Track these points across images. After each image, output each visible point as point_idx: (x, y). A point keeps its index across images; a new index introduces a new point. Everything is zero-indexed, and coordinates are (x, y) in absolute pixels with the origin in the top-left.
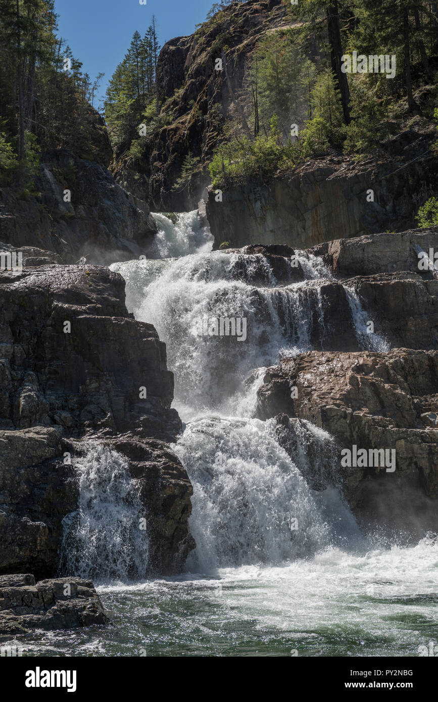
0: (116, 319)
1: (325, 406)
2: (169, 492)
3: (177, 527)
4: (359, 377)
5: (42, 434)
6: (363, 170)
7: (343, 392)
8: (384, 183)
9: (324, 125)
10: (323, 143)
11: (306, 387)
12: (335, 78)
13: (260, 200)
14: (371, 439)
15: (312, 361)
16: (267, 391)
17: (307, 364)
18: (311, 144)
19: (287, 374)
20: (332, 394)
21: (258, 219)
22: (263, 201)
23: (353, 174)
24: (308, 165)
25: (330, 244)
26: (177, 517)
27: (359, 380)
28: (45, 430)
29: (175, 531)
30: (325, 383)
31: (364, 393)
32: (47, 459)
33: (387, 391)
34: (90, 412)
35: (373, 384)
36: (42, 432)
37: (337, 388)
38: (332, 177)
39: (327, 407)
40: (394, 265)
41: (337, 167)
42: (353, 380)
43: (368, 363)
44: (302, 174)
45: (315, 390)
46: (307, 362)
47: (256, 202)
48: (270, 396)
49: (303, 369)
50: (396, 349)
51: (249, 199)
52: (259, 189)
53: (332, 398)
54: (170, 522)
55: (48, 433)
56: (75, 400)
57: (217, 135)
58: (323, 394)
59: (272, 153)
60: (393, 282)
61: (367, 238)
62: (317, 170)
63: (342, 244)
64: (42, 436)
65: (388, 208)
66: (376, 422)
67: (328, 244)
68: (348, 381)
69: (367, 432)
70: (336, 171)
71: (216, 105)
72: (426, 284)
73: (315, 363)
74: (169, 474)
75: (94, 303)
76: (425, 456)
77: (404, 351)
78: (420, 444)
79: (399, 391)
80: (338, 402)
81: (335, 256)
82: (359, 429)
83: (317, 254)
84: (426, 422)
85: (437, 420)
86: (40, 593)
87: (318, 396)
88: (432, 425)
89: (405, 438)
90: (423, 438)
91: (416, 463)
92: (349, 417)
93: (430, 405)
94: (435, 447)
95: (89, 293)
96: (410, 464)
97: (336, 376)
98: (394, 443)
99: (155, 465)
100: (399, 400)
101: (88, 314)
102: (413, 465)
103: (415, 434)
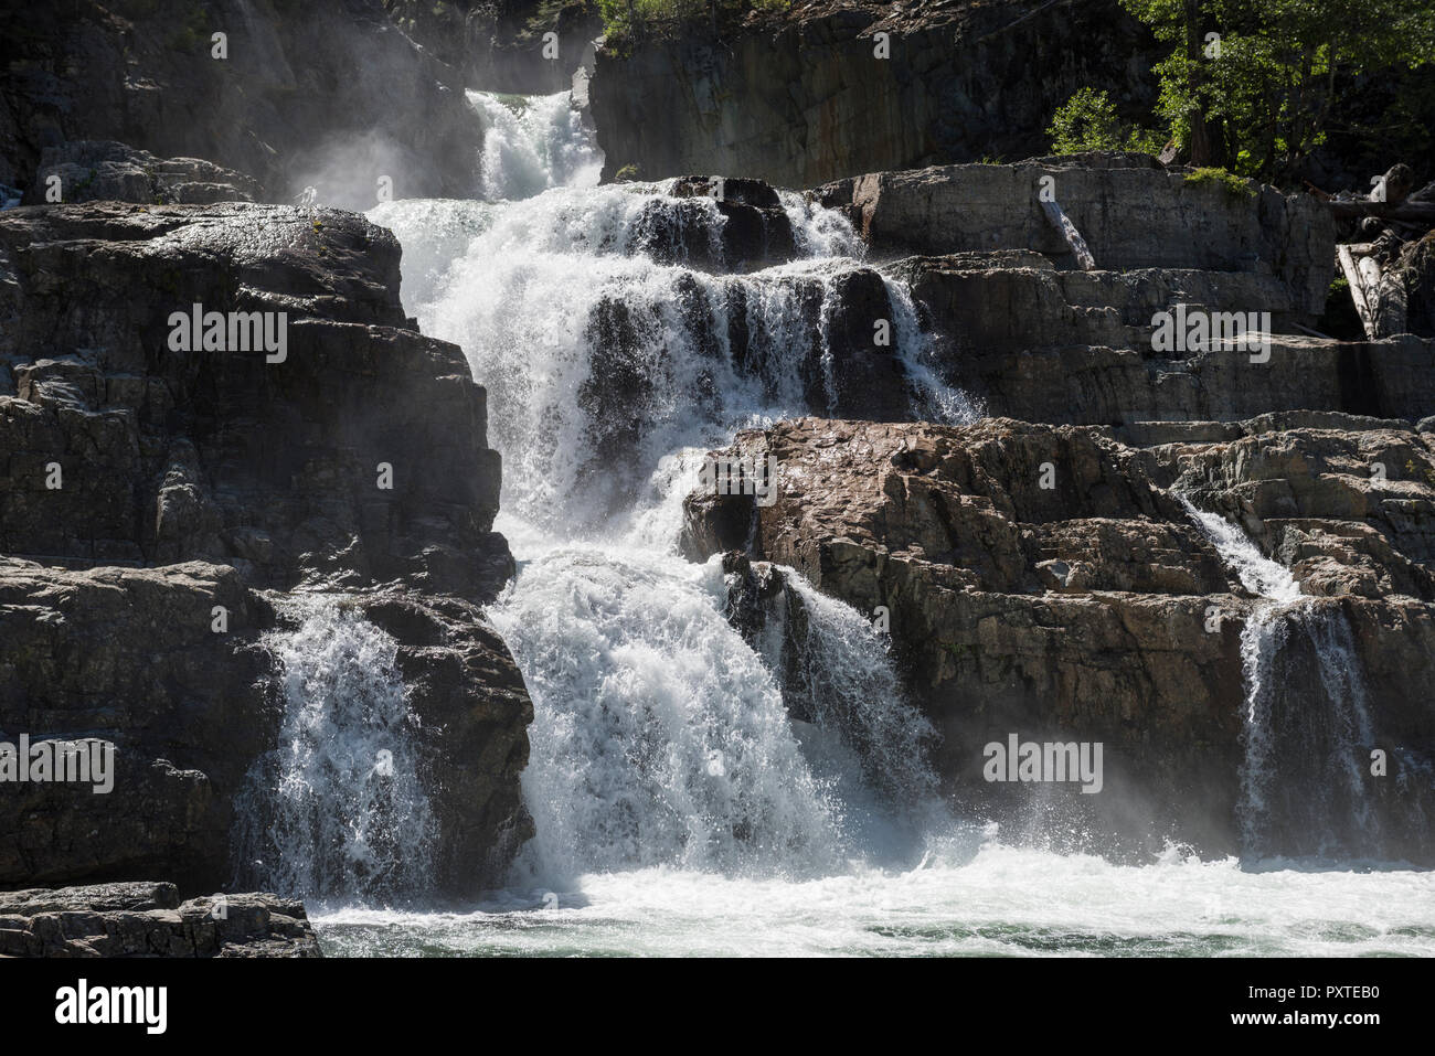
0: (376, 331)
1: (830, 538)
2: (480, 714)
3: (495, 792)
4: (906, 477)
5: (204, 579)
6: (937, 20)
7: (871, 510)
8: (982, 50)
11: (790, 496)
13: (710, 75)
15: (805, 440)
16: (705, 500)
17: (794, 446)
20: (845, 513)
21: (704, 119)
22: (716, 77)
25: (858, 183)
26: (496, 770)
27: (906, 484)
28: (211, 569)
29: (490, 800)
30: (831, 489)
31: (915, 513)
33: (964, 511)
34: (313, 533)
35: (935, 495)
36: (205, 574)
37: (857, 500)
38: (868, 31)
39: (835, 541)
40: (995, 236)
42: (892, 484)
43: (928, 447)
44: (803, 22)
45: (810, 503)
46: (795, 441)
47: (699, 79)
48: (710, 513)
49: (785, 455)
50: (988, 420)
51: (684, 73)
52: (707, 50)
53: (846, 523)
54: (480, 780)
55: (218, 577)
56: (281, 505)
58: (827, 512)
60: (991, 272)
61: (938, 173)
63: (884, 183)
64: (204, 583)
65: (988, 105)
66: (938, 578)
67: (852, 184)
68: (881, 485)
69: (917, 597)
70: (878, 18)
72: (1061, 280)
73: (811, 444)
74: (482, 675)
75: (330, 293)
76: (1040, 653)
77: (1007, 426)
78: (1030, 627)
79: (990, 511)
80: (858, 530)
81: (866, 209)
82: (900, 590)
83: (828, 203)
84: (1044, 581)
85: (1069, 578)
86: (186, 926)
87: (815, 516)
88: (1058, 587)
89: (998, 614)
90: (1037, 615)
91: (1019, 669)
92: (880, 563)
93: (1055, 545)
94: (1062, 634)
95: (320, 271)
96: (1007, 670)
97: (857, 473)
98: (975, 623)
99: (451, 656)
100: (989, 530)
101: (316, 316)
102: (1013, 672)
103: (1021, 606)
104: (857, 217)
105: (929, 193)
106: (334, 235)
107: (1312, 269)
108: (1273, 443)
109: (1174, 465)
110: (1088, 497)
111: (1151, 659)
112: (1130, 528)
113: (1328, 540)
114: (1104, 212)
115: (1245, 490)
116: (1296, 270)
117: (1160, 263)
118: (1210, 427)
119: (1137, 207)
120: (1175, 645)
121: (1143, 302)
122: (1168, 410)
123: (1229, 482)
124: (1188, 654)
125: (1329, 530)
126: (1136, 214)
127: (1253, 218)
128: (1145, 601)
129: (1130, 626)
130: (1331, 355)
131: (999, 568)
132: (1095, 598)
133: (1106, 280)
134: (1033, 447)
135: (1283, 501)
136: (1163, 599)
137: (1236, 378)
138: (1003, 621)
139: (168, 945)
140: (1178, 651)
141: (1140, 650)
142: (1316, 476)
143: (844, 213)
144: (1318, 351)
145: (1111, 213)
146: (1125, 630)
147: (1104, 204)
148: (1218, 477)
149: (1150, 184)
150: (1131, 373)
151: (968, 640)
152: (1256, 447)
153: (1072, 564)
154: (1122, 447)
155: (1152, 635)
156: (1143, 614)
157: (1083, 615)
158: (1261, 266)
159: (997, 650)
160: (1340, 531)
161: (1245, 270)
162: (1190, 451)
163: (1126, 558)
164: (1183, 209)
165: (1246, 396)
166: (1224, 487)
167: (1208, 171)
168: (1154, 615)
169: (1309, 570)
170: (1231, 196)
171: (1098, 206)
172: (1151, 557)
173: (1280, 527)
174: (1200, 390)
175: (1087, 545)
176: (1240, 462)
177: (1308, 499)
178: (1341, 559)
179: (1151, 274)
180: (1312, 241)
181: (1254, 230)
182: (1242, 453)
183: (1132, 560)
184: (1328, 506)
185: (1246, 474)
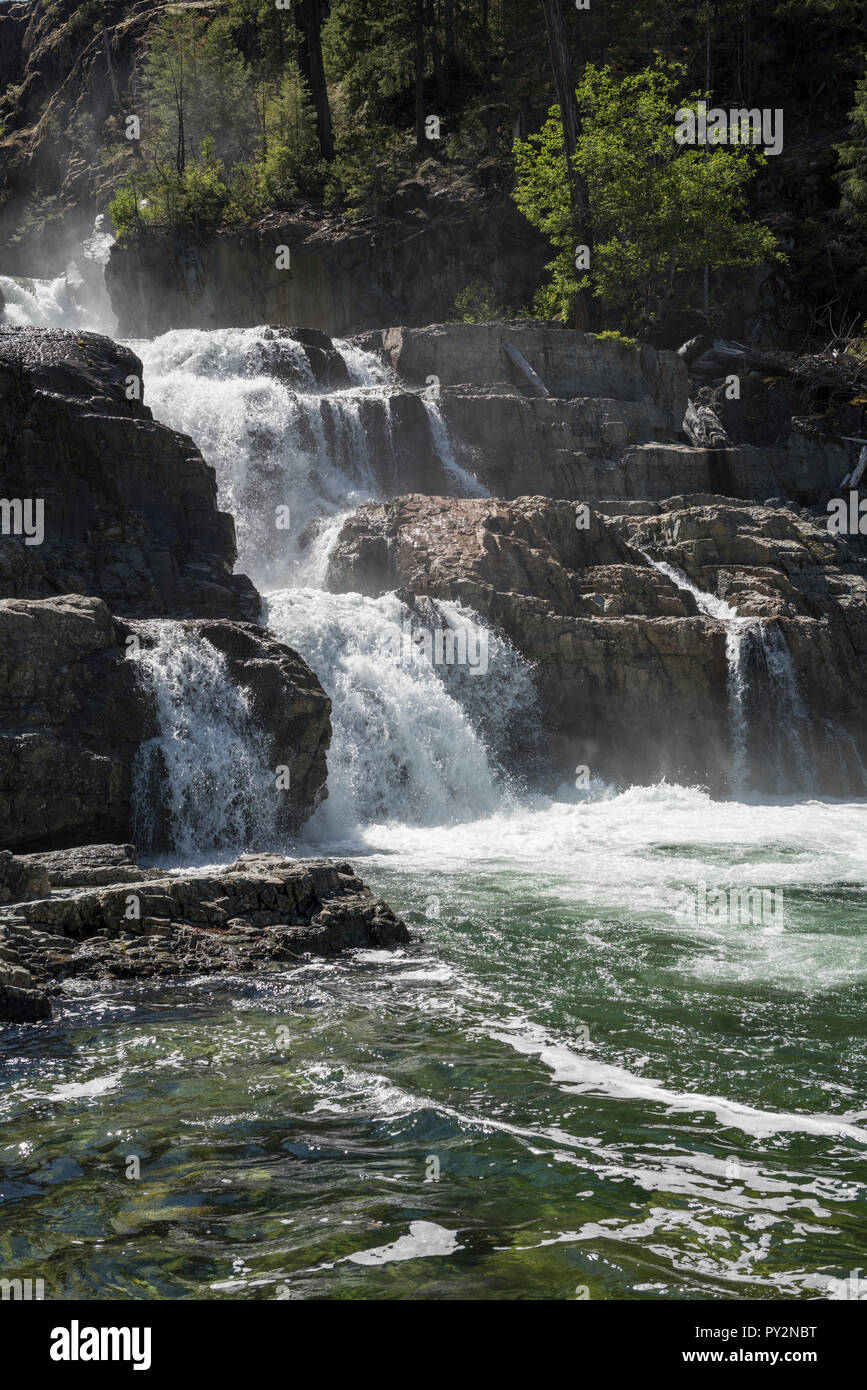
0: (141, 424)
1: (455, 579)
2: (298, 708)
3: (312, 766)
4: (495, 536)
5: (84, 608)
6: (356, 233)
7: (477, 559)
8: (390, 254)
9: (290, 158)
10: (289, 187)
11: (418, 549)
12: (305, 87)
13: (196, 266)
14: (524, 630)
15: (417, 510)
16: (350, 552)
17: (412, 514)
18: (270, 186)
19: (379, 529)
20: (461, 562)
21: (192, 296)
22: (200, 267)
23: (342, 238)
24: (270, 219)
25: (384, 334)
26: (312, 749)
27: (497, 540)
28: (87, 601)
29: (309, 771)
30: (446, 544)
31: (505, 561)
32: (98, 651)
33: (535, 559)
34: (117, 575)
35: (516, 548)
36: (84, 604)
37: (467, 552)
38: (309, 239)
39: (460, 580)
40: (479, 373)
41: (315, 225)
42: (488, 541)
43: (504, 516)
44: (262, 231)
45: (434, 554)
46: (411, 510)
47: (188, 268)
48: (357, 562)
49: (407, 521)
50: (526, 498)
51: (177, 264)
52: (192, 248)
53: (464, 568)
54: (303, 757)
55: (92, 606)
56: (84, 553)
57: (86, 164)
58: (448, 560)
59: (211, 194)
60: (489, 397)
61: (438, 328)
62: (287, 227)
63: (405, 335)
64: (84, 611)
65: (394, 293)
66: (530, 606)
67: (380, 335)
68: (481, 542)
69: (518, 620)
70: (314, 230)
71: (84, 116)
72: (532, 403)
73: (423, 512)
74: (295, 680)
75: (100, 394)
76: (600, 658)
77: (542, 501)
78: (593, 640)
79: (550, 560)
80: (473, 573)
81: (393, 352)
82: (505, 614)
83: (366, 347)
84: (591, 608)
85: (606, 606)
86: (289, 887)
87: (442, 563)
88: (599, 613)
89: (572, 632)
90: (597, 631)
91: (586, 670)
92: (491, 596)
93: (590, 583)
94: (613, 645)
95: (91, 378)
96: (577, 671)
97: (462, 533)
98: (557, 638)
99: (272, 665)
100: (551, 573)
101: (94, 412)
102: (582, 671)
103: (585, 626)
104: (387, 358)
105: (435, 341)
106: (94, 352)
107: (675, 401)
108: (700, 514)
109: (626, 529)
110: (594, 551)
111: (668, 661)
112: (640, 572)
113: (750, 580)
114: (546, 360)
115: (686, 546)
116: (665, 401)
117: (591, 395)
118: (642, 505)
119: (566, 356)
120: (685, 651)
121: (582, 419)
122: (608, 494)
123: (669, 541)
124: (693, 657)
125: (749, 573)
126: (566, 361)
127: (637, 366)
128: (660, 621)
129: (651, 638)
130: (704, 458)
131: (561, 599)
132: (627, 620)
133: (559, 404)
134: (562, 516)
135: (711, 554)
136: (672, 620)
137: (648, 472)
138: (575, 636)
139: (275, 902)
140: (686, 655)
141: (660, 655)
142: (733, 536)
143: (377, 354)
144: (697, 455)
145: (550, 360)
146: (650, 642)
147: (546, 354)
148: (659, 538)
149: (574, 341)
150: (584, 468)
151: (553, 650)
152: (690, 517)
153: (607, 597)
154: (606, 517)
155: (669, 644)
156: (661, 631)
157: (623, 632)
158: (648, 399)
159: (572, 657)
160: (756, 574)
161: (639, 401)
162: (634, 521)
163: (641, 592)
164: (595, 358)
165: (655, 484)
166: (665, 544)
167: (609, 333)
168: (670, 631)
169: (741, 600)
170: (624, 351)
171: (542, 355)
172: (657, 591)
173: (715, 571)
174: (626, 480)
175: (613, 583)
176: (677, 527)
177: (727, 552)
178: (763, 592)
179: (586, 402)
180: (675, 382)
181: (638, 375)
182: (679, 522)
183: (644, 593)
184: (743, 557)
185: (682, 536)
